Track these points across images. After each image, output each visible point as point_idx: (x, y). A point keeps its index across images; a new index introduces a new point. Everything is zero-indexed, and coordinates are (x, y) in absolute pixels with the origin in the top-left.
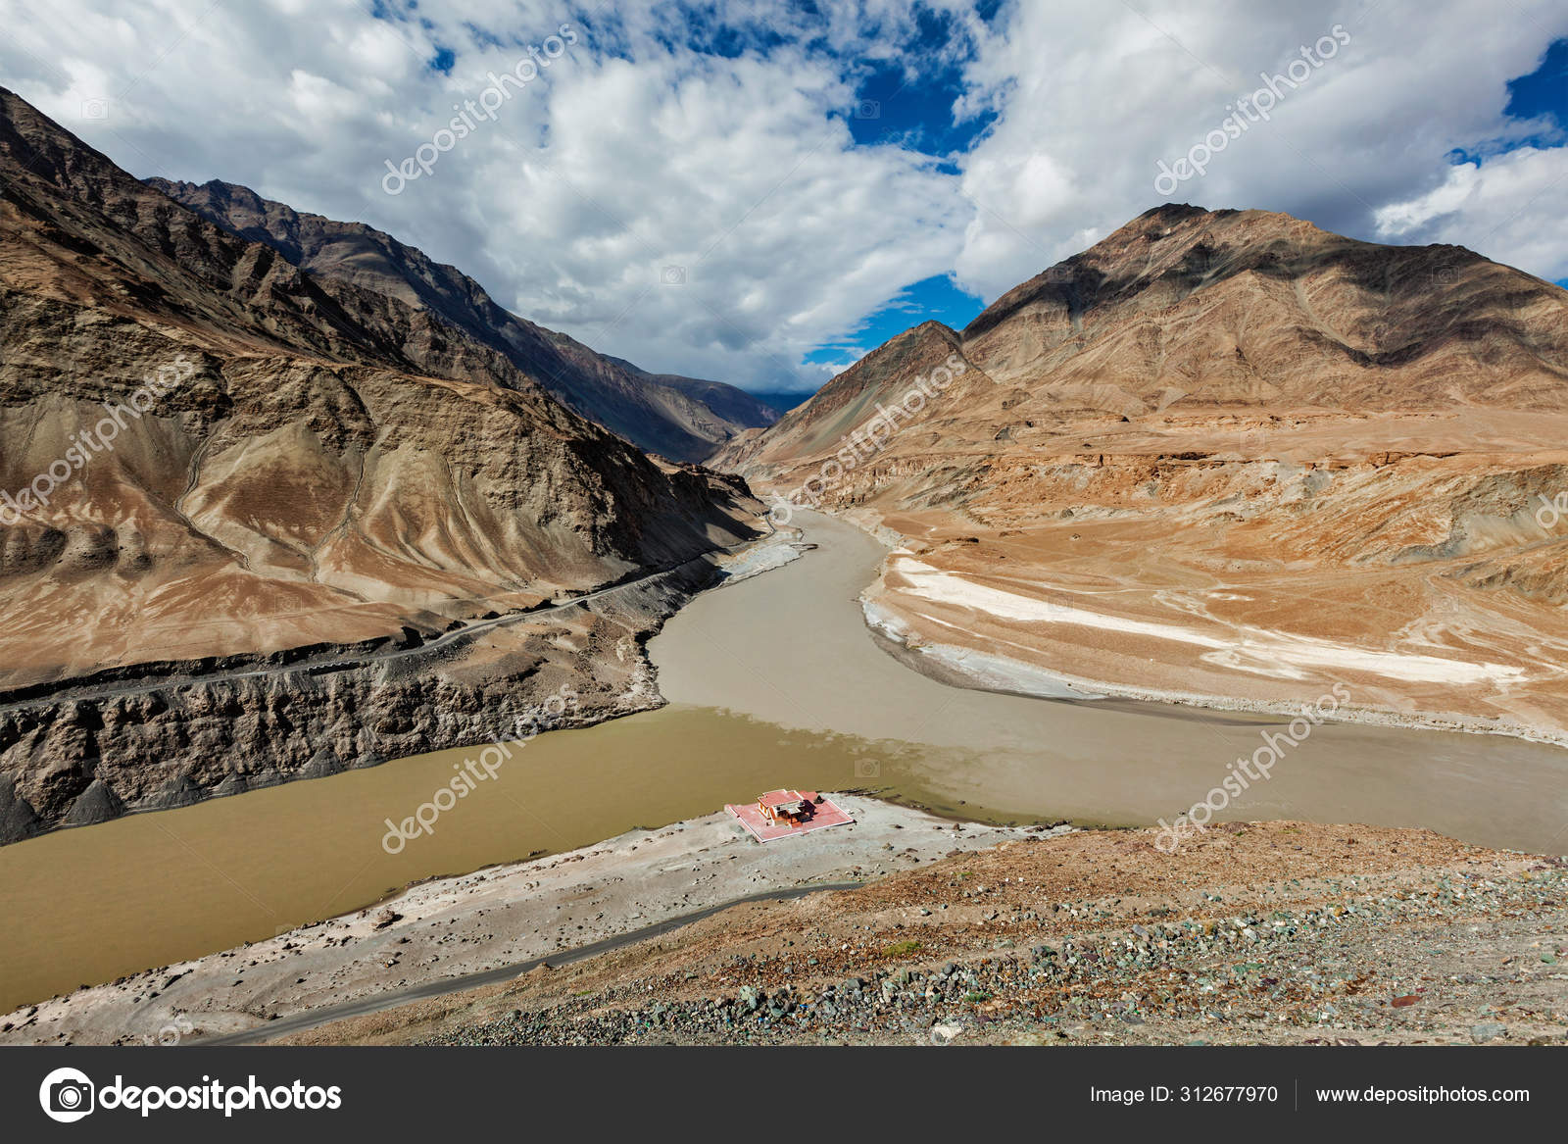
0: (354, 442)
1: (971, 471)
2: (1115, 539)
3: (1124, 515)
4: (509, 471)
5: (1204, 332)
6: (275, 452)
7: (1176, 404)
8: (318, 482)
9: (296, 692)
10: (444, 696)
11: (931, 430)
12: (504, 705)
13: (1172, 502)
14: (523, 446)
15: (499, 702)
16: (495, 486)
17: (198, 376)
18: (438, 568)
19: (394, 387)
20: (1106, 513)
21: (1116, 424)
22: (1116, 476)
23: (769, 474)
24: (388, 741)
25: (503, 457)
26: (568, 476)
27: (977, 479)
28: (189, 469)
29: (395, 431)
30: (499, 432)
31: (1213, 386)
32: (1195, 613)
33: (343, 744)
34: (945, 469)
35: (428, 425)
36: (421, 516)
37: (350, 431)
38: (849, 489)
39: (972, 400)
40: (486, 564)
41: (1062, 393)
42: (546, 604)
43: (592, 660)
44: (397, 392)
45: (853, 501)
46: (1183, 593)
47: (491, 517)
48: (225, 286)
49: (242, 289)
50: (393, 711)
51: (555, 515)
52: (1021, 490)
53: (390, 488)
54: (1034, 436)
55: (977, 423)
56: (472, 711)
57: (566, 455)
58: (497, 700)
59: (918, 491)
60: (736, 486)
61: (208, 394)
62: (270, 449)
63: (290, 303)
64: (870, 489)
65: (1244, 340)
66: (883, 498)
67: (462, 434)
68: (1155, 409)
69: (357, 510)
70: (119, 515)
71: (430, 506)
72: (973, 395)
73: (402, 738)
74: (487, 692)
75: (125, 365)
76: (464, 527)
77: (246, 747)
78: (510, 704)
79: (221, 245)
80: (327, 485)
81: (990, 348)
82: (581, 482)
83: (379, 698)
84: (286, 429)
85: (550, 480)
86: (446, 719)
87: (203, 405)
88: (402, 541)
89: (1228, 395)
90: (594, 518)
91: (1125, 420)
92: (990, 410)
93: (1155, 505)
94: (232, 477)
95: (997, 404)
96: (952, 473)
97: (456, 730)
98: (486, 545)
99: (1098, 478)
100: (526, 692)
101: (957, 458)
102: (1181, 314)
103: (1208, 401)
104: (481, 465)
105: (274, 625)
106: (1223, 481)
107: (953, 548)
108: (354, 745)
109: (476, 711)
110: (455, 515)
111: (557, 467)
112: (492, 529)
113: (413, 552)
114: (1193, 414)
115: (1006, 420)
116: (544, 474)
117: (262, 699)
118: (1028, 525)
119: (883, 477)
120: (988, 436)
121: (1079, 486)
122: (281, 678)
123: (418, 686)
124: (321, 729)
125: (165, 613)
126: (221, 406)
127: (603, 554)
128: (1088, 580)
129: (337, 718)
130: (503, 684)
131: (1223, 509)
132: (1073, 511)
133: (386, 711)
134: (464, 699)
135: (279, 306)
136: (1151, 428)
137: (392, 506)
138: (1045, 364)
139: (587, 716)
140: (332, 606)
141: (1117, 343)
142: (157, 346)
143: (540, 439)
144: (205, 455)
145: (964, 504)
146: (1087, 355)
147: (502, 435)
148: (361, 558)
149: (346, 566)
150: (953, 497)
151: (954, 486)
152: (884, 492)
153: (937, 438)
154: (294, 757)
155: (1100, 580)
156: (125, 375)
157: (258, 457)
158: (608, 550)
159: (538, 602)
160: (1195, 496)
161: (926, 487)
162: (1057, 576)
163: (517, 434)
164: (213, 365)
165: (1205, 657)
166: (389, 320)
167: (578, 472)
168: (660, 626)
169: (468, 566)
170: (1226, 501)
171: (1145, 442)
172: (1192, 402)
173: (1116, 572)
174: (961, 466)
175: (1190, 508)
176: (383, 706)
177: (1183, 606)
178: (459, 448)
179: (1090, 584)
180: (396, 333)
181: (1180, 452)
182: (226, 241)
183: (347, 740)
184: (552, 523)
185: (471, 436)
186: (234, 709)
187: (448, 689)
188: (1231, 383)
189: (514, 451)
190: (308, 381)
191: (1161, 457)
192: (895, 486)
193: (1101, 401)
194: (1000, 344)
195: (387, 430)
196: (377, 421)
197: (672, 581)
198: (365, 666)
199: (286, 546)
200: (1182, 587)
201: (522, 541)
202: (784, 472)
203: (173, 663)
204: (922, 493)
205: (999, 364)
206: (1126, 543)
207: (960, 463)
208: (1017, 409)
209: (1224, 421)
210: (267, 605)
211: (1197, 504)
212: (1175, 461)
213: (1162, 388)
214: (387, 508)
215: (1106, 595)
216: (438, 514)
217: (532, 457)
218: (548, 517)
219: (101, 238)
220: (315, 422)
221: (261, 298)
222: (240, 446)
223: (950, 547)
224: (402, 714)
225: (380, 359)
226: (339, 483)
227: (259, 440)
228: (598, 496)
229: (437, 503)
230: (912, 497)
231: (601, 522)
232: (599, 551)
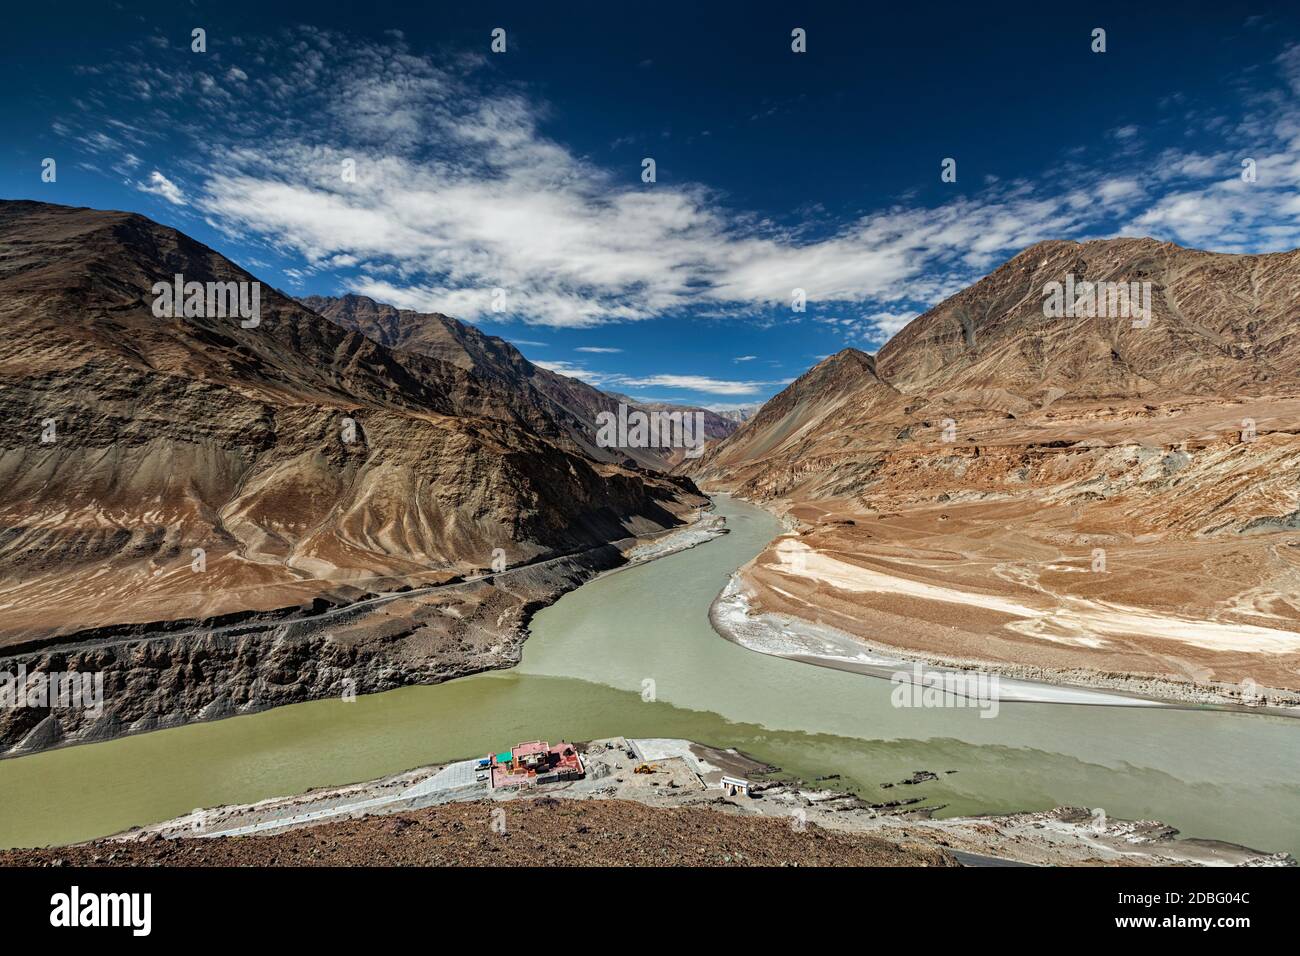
0: (352, 461)
1: (870, 465)
2: (979, 518)
3: (995, 497)
4: (458, 478)
5: (1081, 339)
6: (295, 470)
7: (1058, 401)
8: (319, 491)
9: (213, 649)
10: (326, 654)
11: (845, 434)
12: (373, 661)
13: (1041, 485)
14: (471, 459)
15: (370, 659)
16: (445, 490)
17: (257, 421)
18: (384, 553)
19: (388, 421)
20: (978, 496)
21: (1001, 420)
22: (991, 464)
23: (720, 475)
24: (274, 689)
25: (455, 468)
26: (502, 480)
27: (873, 472)
28: (237, 485)
29: (382, 453)
30: (455, 450)
31: (1092, 384)
32: (1025, 584)
33: (239, 690)
34: (847, 465)
35: (405, 447)
36: (386, 514)
37: (351, 454)
38: (774, 484)
39: (879, 408)
40: (423, 549)
41: (956, 399)
42: (457, 580)
43: (470, 625)
44: (389, 424)
45: (776, 493)
46: (1022, 565)
47: (438, 513)
48: (330, 361)
49: (340, 362)
50: (283, 665)
51: (488, 510)
52: (906, 480)
53: (368, 494)
54: (929, 434)
55: (884, 426)
56: (345, 666)
57: (503, 464)
58: (368, 657)
59: (826, 483)
60: (681, 485)
61: (262, 432)
62: (292, 469)
63: (369, 370)
64: (790, 484)
65: (1119, 344)
66: (799, 490)
67: (428, 452)
68: (1040, 406)
69: (341, 511)
70: (173, 519)
71: (394, 507)
72: (881, 404)
73: (286, 688)
74: (361, 651)
75: (212, 416)
76: (415, 521)
77: (165, 692)
78: (378, 661)
79: (330, 334)
80: (325, 493)
81: (898, 366)
82: (513, 485)
83: (275, 654)
84: (306, 454)
85: (488, 484)
86: (324, 672)
87: (257, 441)
88: (365, 533)
89: (1107, 391)
90: (518, 513)
91: (1011, 417)
92: (895, 415)
93: (1026, 488)
94: (261, 490)
95: (900, 411)
96: (854, 467)
97: (330, 680)
98: (428, 535)
99: (974, 467)
100: (394, 650)
101: (858, 455)
102: (1059, 327)
103: (1088, 397)
104: (438, 475)
106: (1088, 465)
107: (830, 529)
108: (247, 691)
109: (348, 667)
110: (411, 512)
111: (495, 475)
112: (436, 522)
113: (370, 540)
114: (1074, 408)
115: (907, 422)
116: (484, 480)
117: (186, 655)
118: (909, 508)
119: (800, 474)
120: (892, 437)
121: (958, 474)
122: (204, 638)
123: (308, 645)
124: (226, 678)
125: (164, 588)
126: (267, 441)
127: (521, 540)
128: (937, 555)
129: (239, 670)
130: (377, 644)
131: (1085, 489)
132: (950, 495)
133: (277, 665)
134: (341, 656)
135: (362, 372)
136: (1035, 422)
137: (366, 507)
138: (943, 376)
139: (440, 672)
140: (281, 582)
141: (1004, 354)
142: (235, 401)
143: (484, 455)
144: (250, 476)
145: (860, 494)
146: (979, 366)
147: (457, 452)
148: (327, 547)
149: (314, 552)
150: (853, 488)
151: (854, 478)
152: (800, 486)
153: (849, 440)
154: (199, 700)
155: (948, 555)
156: (210, 422)
157: (282, 476)
158: (527, 537)
159: (449, 578)
160: (1061, 479)
161: (832, 480)
162: (909, 552)
163: (467, 450)
164: (269, 412)
165: (1010, 626)
166: (441, 377)
167: (511, 478)
168: (556, 598)
169: (409, 551)
170: (1090, 482)
171: (1023, 434)
172: (1072, 398)
173: (965, 548)
174: (860, 462)
175: (1056, 489)
176: (277, 661)
177: (1016, 577)
178: (425, 462)
179: (938, 558)
180: (445, 386)
181: (1048, 441)
182: (333, 332)
183: (243, 687)
184: (484, 517)
185: (435, 454)
186: (164, 662)
187: (330, 648)
188: (1108, 381)
189: (464, 463)
190: (328, 420)
191: (1031, 446)
192: (809, 480)
193: (990, 402)
194: (906, 362)
195: (377, 452)
196: (371, 446)
197: (580, 562)
198: (272, 628)
199: (279, 538)
200: (1023, 560)
201: (458, 531)
202: (731, 473)
203: (133, 626)
204: (829, 485)
205: (905, 378)
206: (988, 522)
207: (860, 459)
208: (916, 414)
209: (1101, 413)
211: (1064, 486)
212: (1043, 450)
213: (1045, 389)
214: (362, 509)
215: (946, 569)
216: (398, 512)
217: (476, 468)
218: (482, 512)
219: (243, 336)
220: (327, 449)
221: (351, 368)
222: (274, 467)
223: (828, 529)
224: (290, 668)
225: (420, 404)
226: (334, 492)
227: (287, 463)
228: (525, 495)
229: (400, 504)
230: (820, 489)
231: (524, 514)
232: (519, 538)
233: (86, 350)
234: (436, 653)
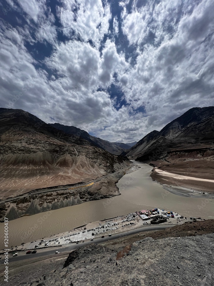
0: (74, 155)
1: (165, 153)
3: (196, 160)
4: (94, 158)
6: (64, 157)
7: (202, 140)
8: (70, 161)
13: (205, 157)
15: (96, 194)
16: (93, 160)
17: (55, 148)
19: (79, 147)
20: (192, 159)
21: (191, 144)
22: (193, 153)
25: (93, 156)
27: (167, 155)
28: (54, 160)
29: (79, 153)
31: (209, 136)
35: (83, 152)
41: (180, 140)
43: (109, 187)
47: (92, 165)
48: (57, 136)
51: (101, 164)
52: (175, 156)
53: (79, 161)
61: (56, 150)
67: (88, 153)
68: (198, 141)
69: (75, 165)
70: (46, 167)
74: (95, 192)
76: (89, 167)
78: (98, 194)
81: (165, 133)
82: (104, 159)
84: (66, 154)
85: (100, 159)
86: (89, 196)
87: (56, 152)
90: (107, 165)
93: (202, 157)
94: (59, 161)
97: (91, 198)
103: (208, 139)
105: (66, 182)
107: (165, 167)
109: (93, 195)
111: (101, 157)
118: (178, 162)
121: (186, 155)
123: (85, 191)
125: (52, 180)
128: (192, 171)
130: (97, 191)
132: (186, 159)
134: (92, 193)
136: (198, 144)
139: (109, 196)
140: (73, 179)
141: (189, 130)
142: (50, 144)
145: (165, 159)
147: (93, 153)
148: (76, 172)
149: (74, 173)
150: (163, 158)
151: (163, 156)
157: (62, 158)
160: (210, 155)
163: (95, 152)
168: (118, 181)
171: (197, 147)
172: (205, 139)
175: (209, 158)
176: (81, 194)
178: (87, 155)
187: (89, 191)
189: (95, 155)
193: (187, 140)
194: (167, 133)
196: (77, 152)
205: (167, 136)
206: (198, 165)
210: (64, 179)
211: (211, 157)
212: (204, 150)
213: (199, 137)
214: (78, 164)
215: (196, 174)
220: (69, 153)
222: (60, 157)
226: (72, 161)
227: (62, 156)
228: (107, 161)
229: (85, 163)
233: (23, 135)
234: (107, 192)
